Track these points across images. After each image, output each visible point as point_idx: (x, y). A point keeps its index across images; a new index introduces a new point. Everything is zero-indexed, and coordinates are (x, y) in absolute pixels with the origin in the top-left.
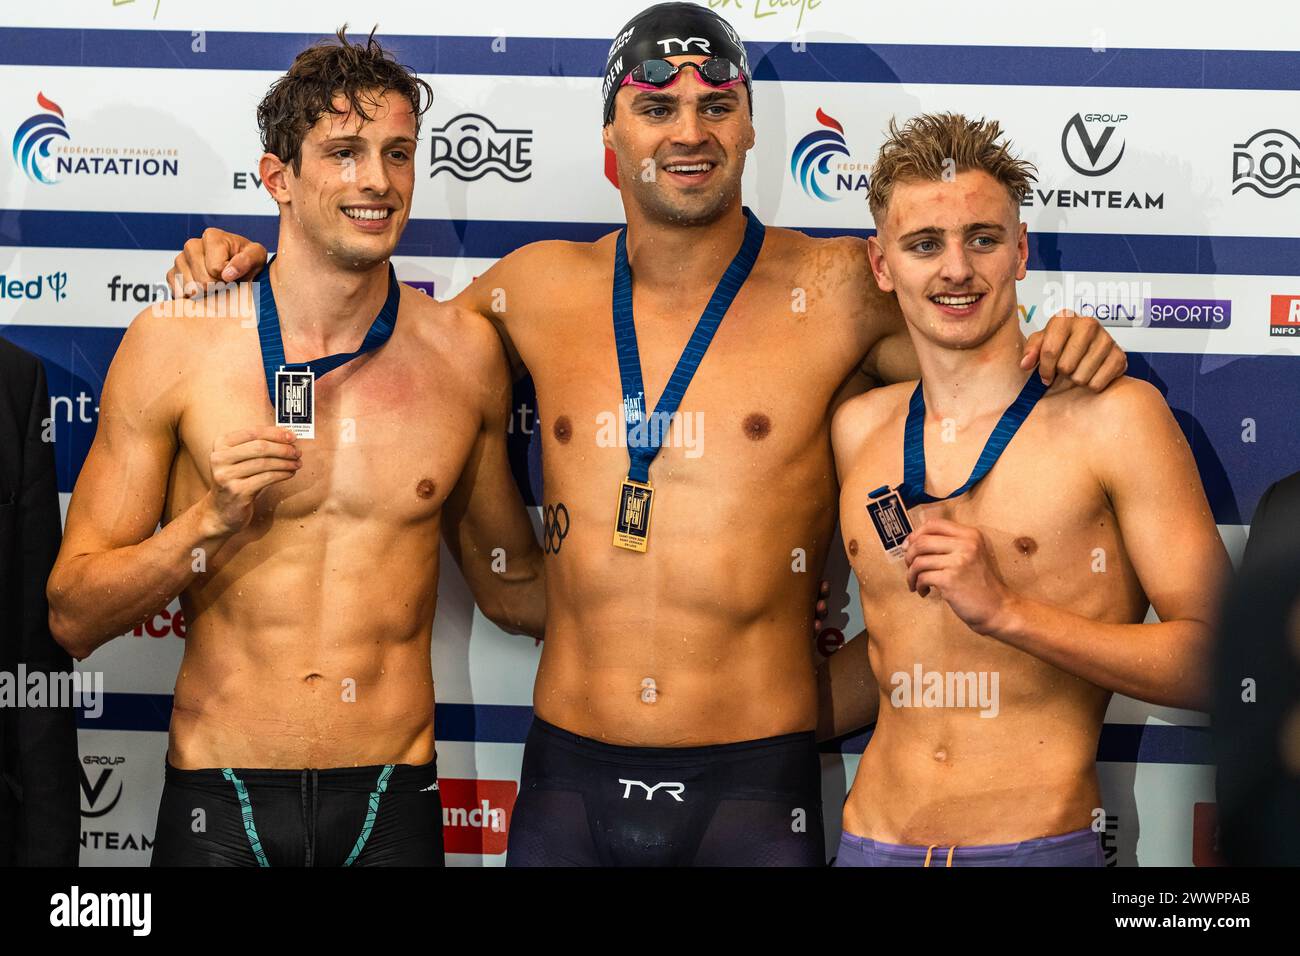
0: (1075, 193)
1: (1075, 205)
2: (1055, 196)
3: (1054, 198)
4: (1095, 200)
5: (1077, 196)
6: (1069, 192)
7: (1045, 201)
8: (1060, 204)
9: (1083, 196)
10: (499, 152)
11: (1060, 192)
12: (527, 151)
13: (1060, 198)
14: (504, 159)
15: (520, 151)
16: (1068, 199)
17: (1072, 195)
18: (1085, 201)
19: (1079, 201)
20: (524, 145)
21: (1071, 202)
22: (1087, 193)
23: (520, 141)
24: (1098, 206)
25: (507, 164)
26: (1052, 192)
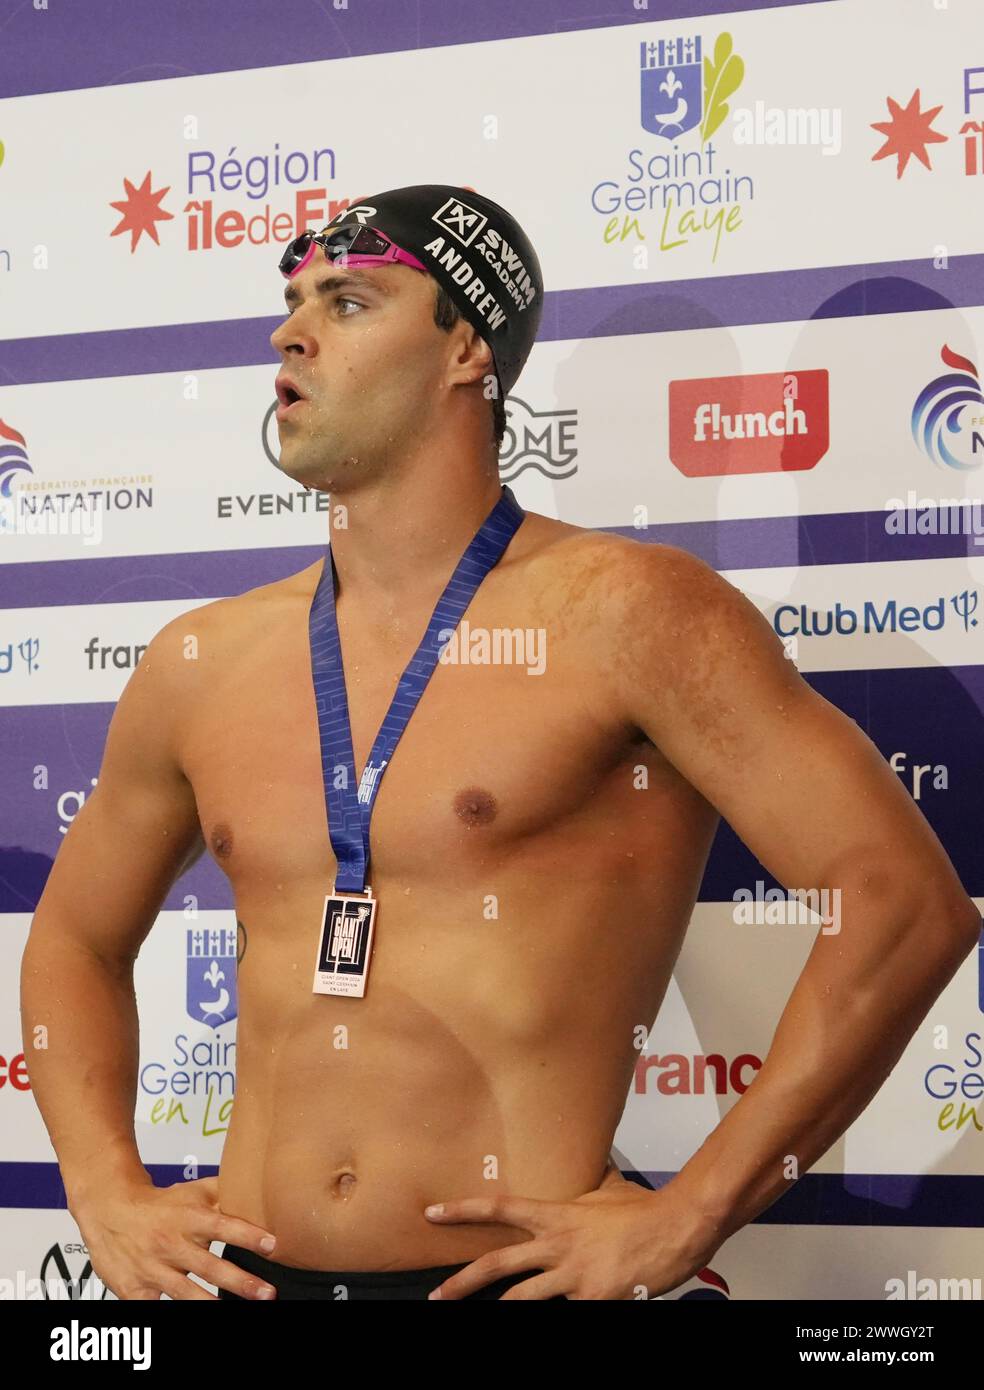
0: (278, 497)
1: (279, 512)
2: (256, 503)
3: (256, 504)
4: (301, 503)
5: (280, 501)
6: (270, 496)
7: (245, 509)
8: (262, 513)
9: (287, 500)
10: (538, 442)
11: (262, 497)
12: (571, 437)
13: (262, 505)
14: (545, 450)
15: (563, 437)
16: (270, 504)
17: (274, 501)
18: (290, 506)
19: (282, 506)
20: (568, 430)
21: (274, 508)
22: (291, 496)
23: (562, 425)
24: (304, 510)
25: (547, 456)
26: (252, 498)
